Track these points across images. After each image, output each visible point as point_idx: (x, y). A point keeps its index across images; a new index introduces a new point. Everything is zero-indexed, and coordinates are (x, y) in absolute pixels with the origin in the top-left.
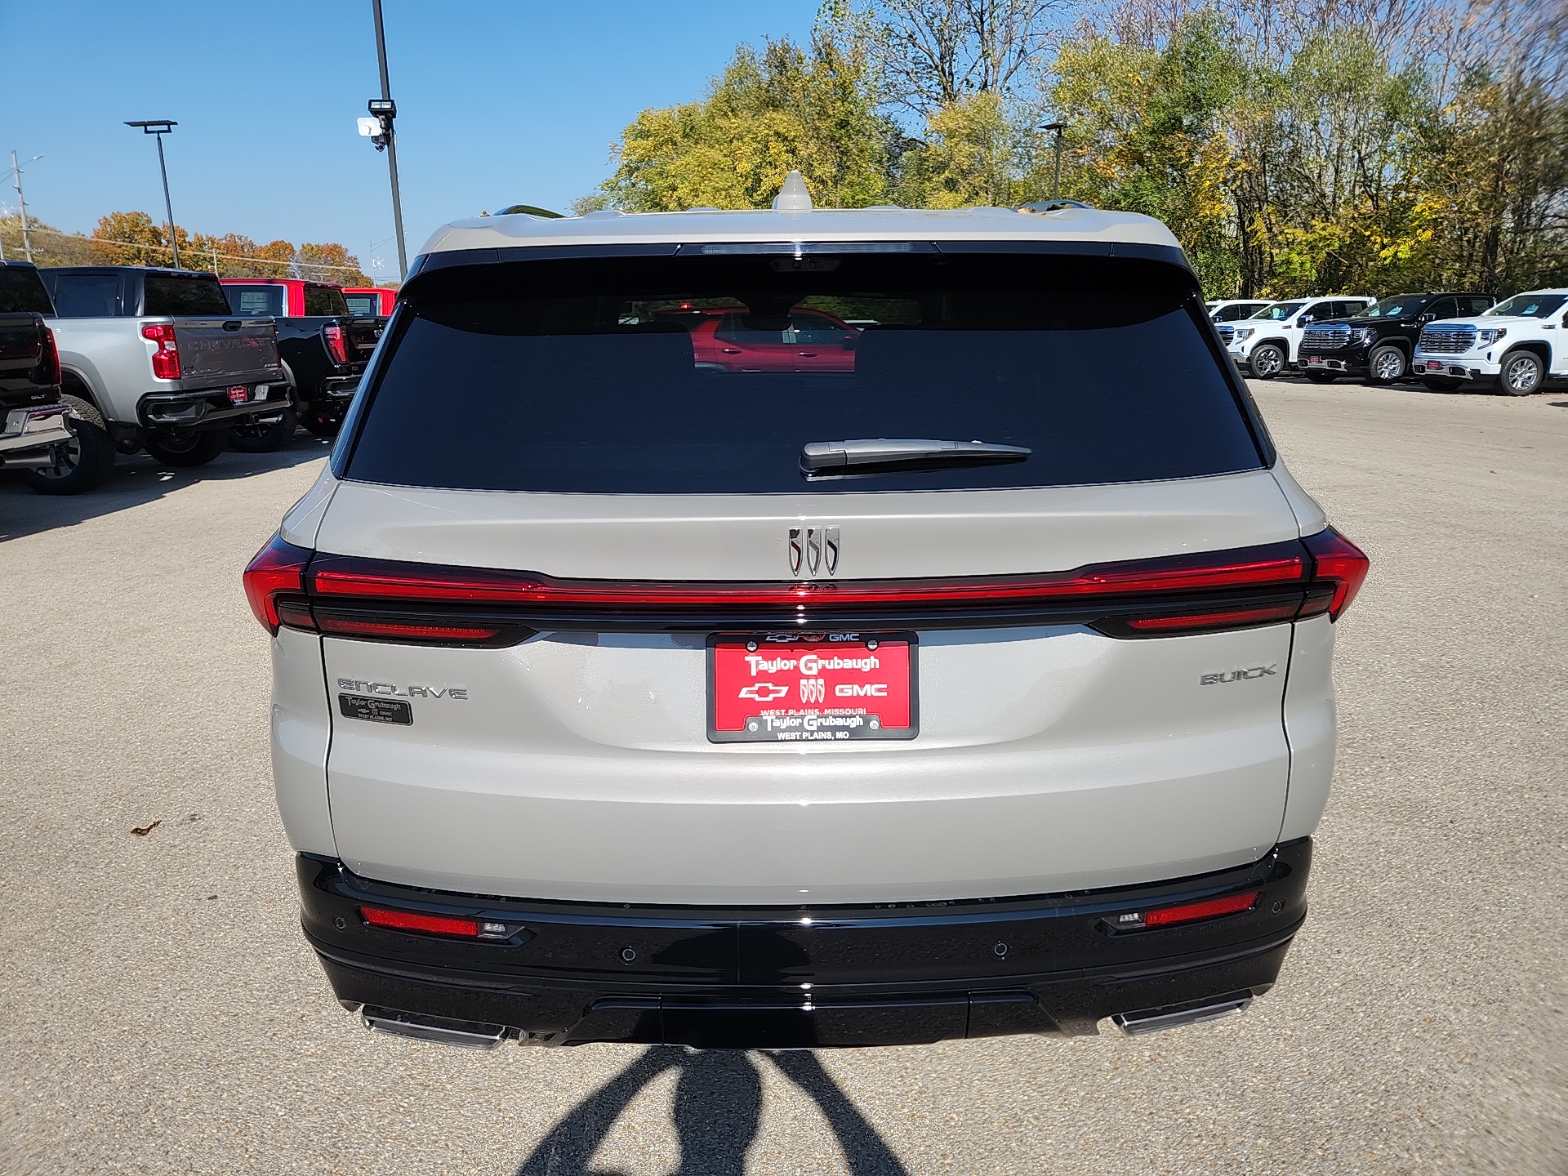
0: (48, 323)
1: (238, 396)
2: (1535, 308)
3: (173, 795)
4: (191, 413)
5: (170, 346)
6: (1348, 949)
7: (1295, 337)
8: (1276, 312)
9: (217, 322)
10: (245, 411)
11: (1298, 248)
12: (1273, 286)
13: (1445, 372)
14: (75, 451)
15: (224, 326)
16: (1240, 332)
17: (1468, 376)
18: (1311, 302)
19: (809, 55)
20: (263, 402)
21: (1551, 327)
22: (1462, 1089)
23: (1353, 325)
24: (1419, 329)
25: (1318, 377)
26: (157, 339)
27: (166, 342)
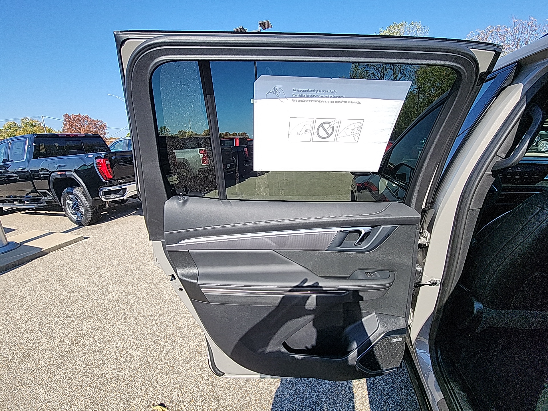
20: (228, 169)
27: (205, 154)
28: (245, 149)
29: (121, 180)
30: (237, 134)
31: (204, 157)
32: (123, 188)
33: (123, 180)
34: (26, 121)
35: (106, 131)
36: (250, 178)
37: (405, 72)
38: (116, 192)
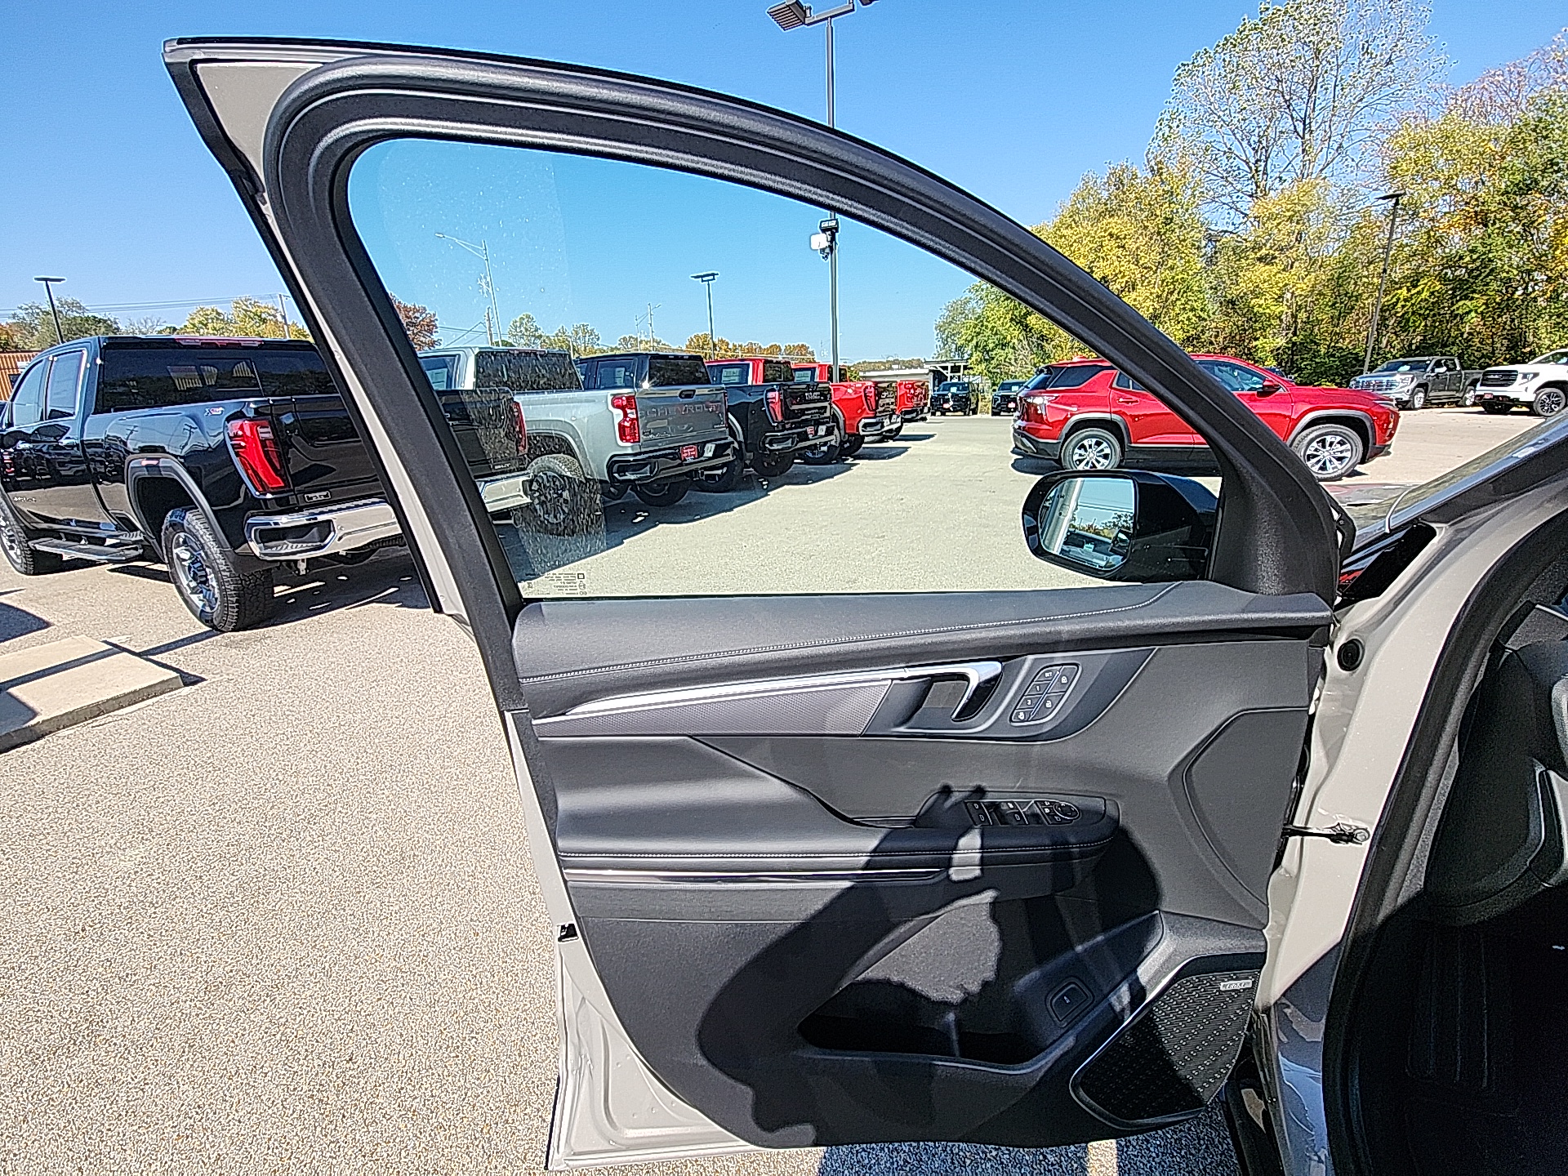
1: (689, 454)
4: (646, 471)
5: (632, 414)
9: (675, 392)
10: (693, 467)
15: (680, 395)
19: (1143, 174)
20: (710, 459)
26: (623, 408)
27: (629, 411)
28: (770, 395)
29: (317, 494)
30: (783, 348)
31: (624, 420)
32: (319, 522)
33: (325, 493)
34: (244, 307)
35: (435, 337)
36: (786, 487)
37: (1345, 145)
38: (298, 532)
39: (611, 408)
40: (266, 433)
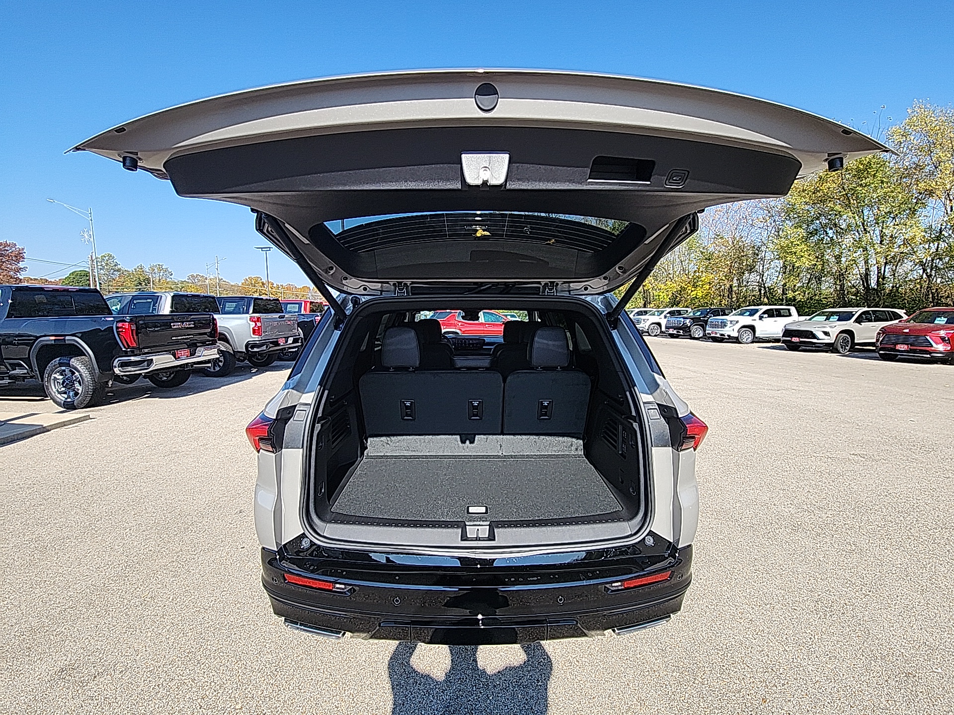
0: (216, 316)
1: (282, 342)
2: (748, 313)
3: (234, 501)
4: (264, 348)
5: (259, 324)
6: (704, 578)
7: (664, 322)
8: (656, 313)
9: (276, 316)
10: (284, 347)
11: (662, 291)
12: (654, 304)
13: (718, 335)
14: (221, 361)
15: (279, 317)
16: (644, 320)
17: (727, 337)
18: (668, 310)
20: (290, 344)
21: (755, 320)
22: (759, 648)
23: (684, 318)
24: (707, 320)
25: (672, 336)
26: (255, 322)
27: (258, 323)
28: (316, 318)
29: (146, 350)
31: (255, 327)
32: (148, 359)
33: (149, 349)
38: (137, 363)
39: (249, 322)
40: (133, 327)
